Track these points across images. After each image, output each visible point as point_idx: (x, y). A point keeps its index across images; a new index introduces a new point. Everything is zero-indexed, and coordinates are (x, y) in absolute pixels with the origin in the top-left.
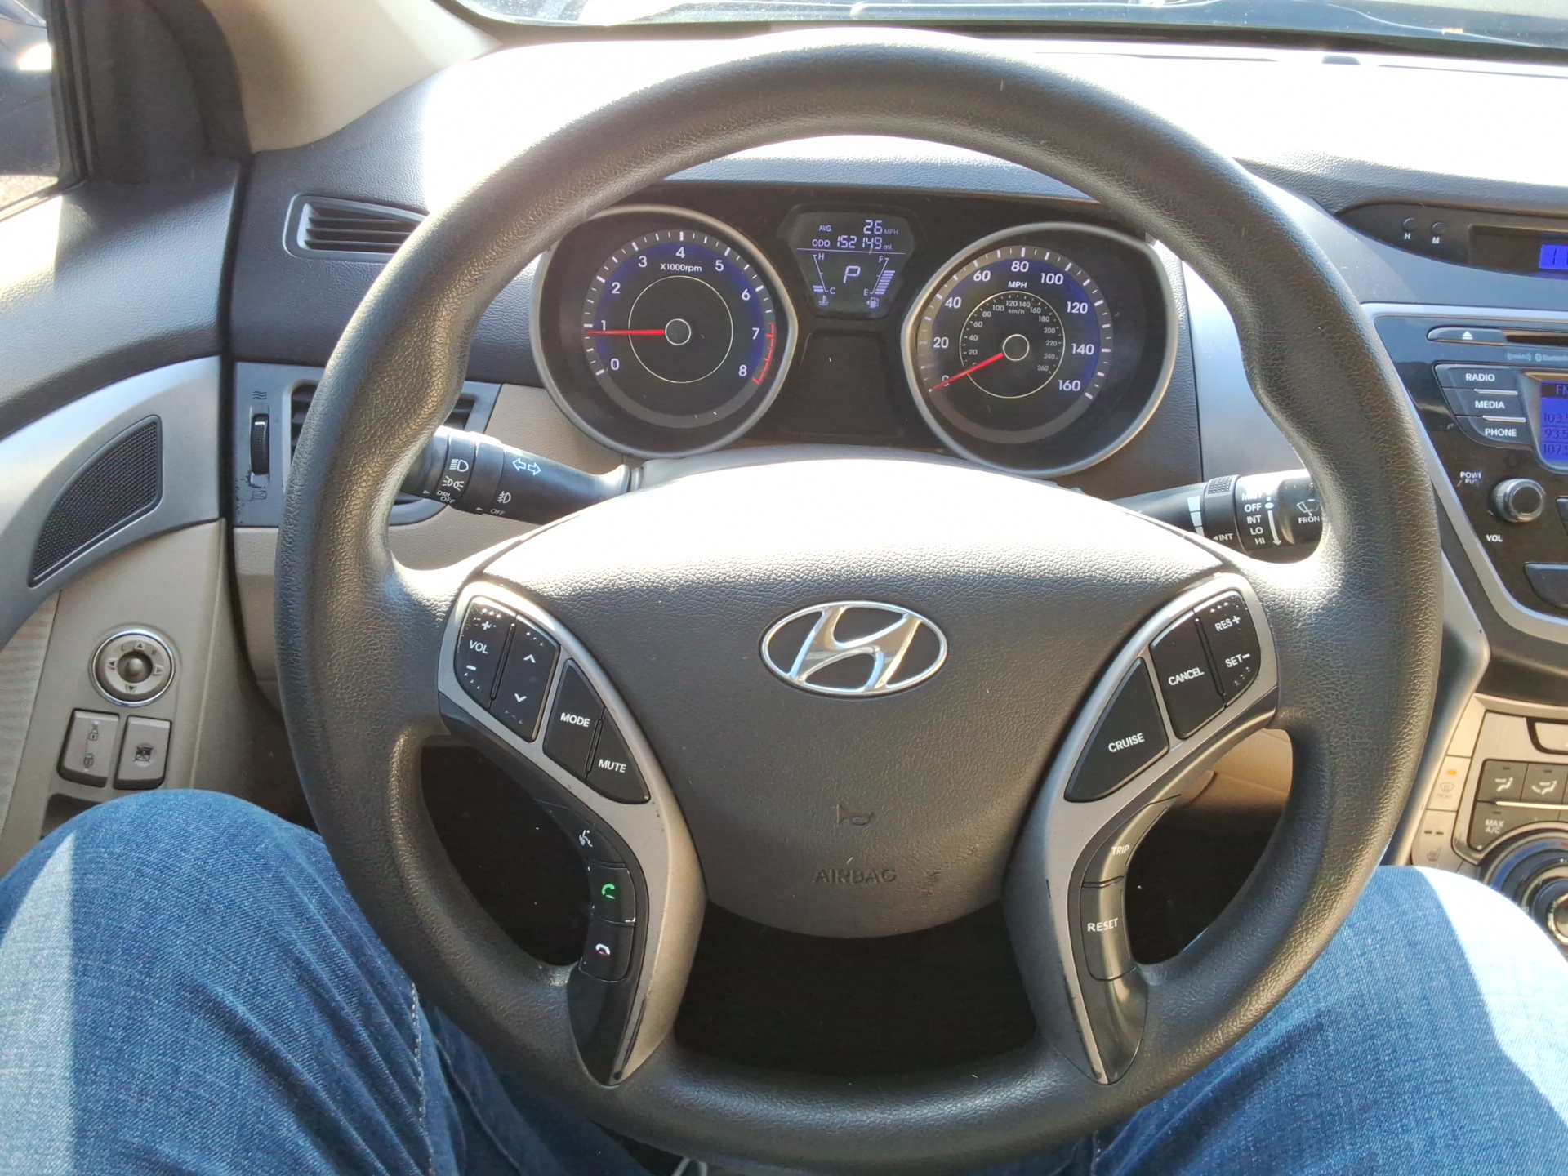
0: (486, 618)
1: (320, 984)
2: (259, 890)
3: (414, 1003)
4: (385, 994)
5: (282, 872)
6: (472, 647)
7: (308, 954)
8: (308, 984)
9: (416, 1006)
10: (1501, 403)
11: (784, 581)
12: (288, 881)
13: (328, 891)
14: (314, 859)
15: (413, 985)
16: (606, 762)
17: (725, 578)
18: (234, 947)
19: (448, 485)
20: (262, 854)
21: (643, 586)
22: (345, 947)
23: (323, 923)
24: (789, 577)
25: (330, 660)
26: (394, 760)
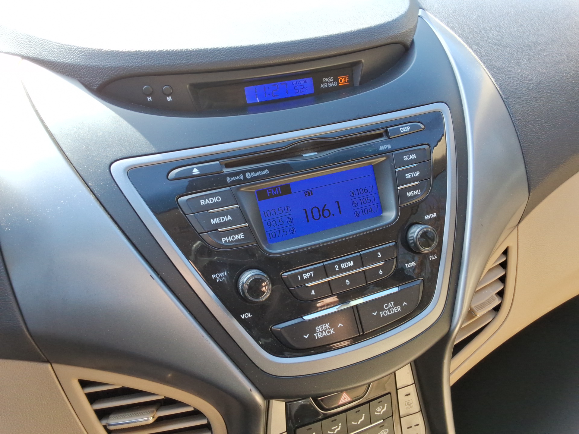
10: (229, 216)
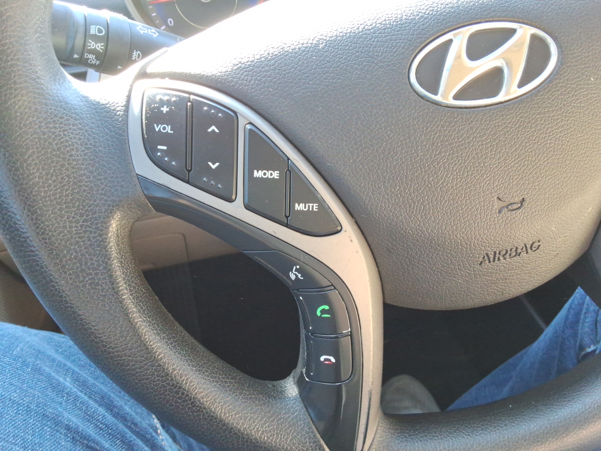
0: (162, 103)
1: (90, 439)
2: (23, 383)
3: (158, 429)
4: (138, 430)
5: (38, 364)
6: (157, 130)
7: (74, 419)
8: (80, 442)
9: (160, 430)
11: (415, 19)
12: (44, 370)
13: (76, 369)
14: (60, 350)
15: (154, 416)
16: (301, 205)
17: (364, 27)
18: (13, 432)
19: (92, 48)
20: (19, 355)
21: (295, 49)
22: (100, 405)
23: (79, 393)
24: (418, 15)
25: (25, 161)
26: (111, 244)
